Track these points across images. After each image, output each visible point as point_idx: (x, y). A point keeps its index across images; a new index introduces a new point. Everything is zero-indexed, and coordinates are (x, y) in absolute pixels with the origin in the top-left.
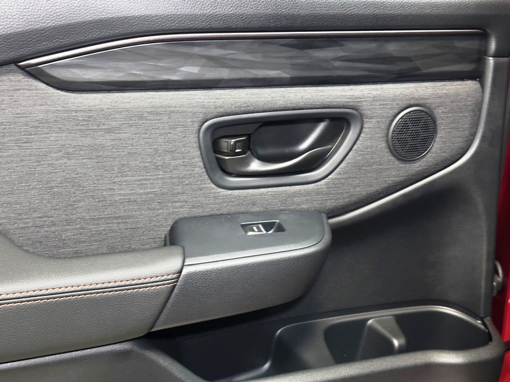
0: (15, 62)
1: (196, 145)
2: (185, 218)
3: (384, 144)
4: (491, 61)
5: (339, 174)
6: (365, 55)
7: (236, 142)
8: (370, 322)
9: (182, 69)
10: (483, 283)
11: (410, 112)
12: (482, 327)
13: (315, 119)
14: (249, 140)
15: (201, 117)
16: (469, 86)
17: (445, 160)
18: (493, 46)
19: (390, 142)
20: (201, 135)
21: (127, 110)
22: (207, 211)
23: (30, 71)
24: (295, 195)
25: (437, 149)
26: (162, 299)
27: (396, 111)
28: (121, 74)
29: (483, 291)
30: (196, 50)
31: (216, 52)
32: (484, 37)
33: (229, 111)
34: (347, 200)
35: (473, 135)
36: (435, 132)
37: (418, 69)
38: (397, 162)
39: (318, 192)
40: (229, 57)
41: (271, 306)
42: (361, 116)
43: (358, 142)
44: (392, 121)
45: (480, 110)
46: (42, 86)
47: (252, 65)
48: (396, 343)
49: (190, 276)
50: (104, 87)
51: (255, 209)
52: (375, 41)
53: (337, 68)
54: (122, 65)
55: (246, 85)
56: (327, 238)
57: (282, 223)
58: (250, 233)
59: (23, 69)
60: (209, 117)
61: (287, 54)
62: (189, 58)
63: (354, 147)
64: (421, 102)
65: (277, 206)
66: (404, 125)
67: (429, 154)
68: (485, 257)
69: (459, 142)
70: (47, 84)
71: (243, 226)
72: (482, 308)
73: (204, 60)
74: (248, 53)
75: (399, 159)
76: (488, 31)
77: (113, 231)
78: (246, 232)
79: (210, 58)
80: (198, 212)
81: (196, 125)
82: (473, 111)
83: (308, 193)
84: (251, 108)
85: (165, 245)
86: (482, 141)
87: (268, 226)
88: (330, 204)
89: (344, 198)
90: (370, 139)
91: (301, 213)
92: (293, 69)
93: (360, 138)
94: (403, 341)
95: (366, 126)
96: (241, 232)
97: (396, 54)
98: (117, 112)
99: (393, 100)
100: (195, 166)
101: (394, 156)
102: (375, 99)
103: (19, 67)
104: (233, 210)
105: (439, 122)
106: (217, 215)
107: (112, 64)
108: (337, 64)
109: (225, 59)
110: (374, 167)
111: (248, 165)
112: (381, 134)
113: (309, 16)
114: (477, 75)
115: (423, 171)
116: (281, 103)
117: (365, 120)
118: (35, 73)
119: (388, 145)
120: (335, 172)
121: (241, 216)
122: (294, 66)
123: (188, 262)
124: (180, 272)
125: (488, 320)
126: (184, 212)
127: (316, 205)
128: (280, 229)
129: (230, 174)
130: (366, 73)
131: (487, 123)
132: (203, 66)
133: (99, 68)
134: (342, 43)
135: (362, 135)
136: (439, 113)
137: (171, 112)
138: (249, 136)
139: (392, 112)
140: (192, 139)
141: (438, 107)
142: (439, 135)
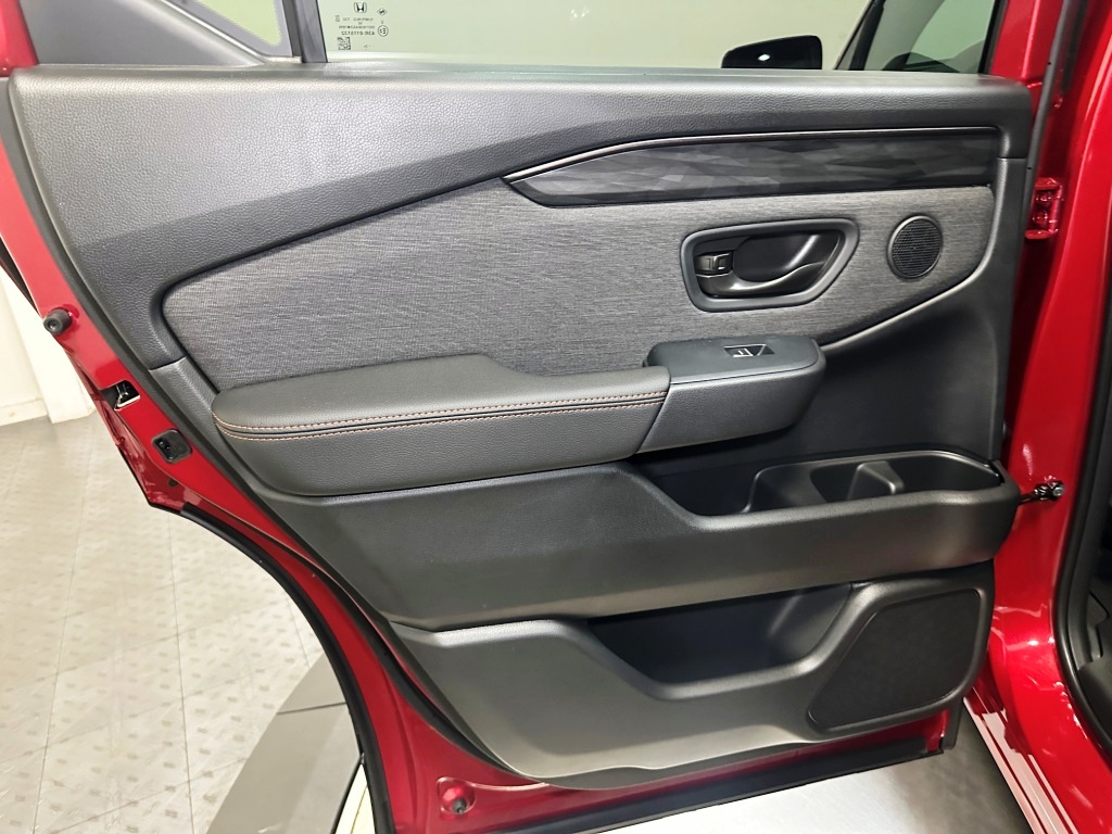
0: (500, 175)
1: (677, 262)
2: (665, 343)
3: (883, 260)
4: (1004, 163)
5: (832, 293)
6: (862, 158)
7: (719, 259)
8: (860, 467)
9: (666, 178)
10: (992, 421)
11: (912, 222)
12: (991, 471)
13: (806, 231)
14: (731, 257)
15: (683, 231)
16: (979, 192)
17: (952, 278)
18: (1007, 145)
19: (890, 255)
20: (683, 251)
21: (609, 224)
22: (686, 336)
23: (516, 186)
24: (780, 318)
25: (944, 264)
26: (647, 421)
27: (898, 221)
28: (602, 186)
29: (992, 430)
30: (679, 156)
31: (701, 158)
32: (997, 136)
33: (713, 223)
34: (840, 324)
35: (984, 249)
36: (940, 245)
37: (921, 173)
38: (898, 281)
39: (806, 315)
40: (714, 163)
41: (761, 432)
42: (858, 225)
43: (854, 257)
44: (893, 232)
45: (992, 220)
46: (526, 201)
47: (738, 171)
48: (893, 487)
49: (678, 394)
50: (587, 201)
51: (738, 334)
52: (873, 142)
53: (831, 173)
54: (603, 175)
55: (731, 194)
56: (821, 361)
57: (770, 347)
58: (736, 356)
59: (508, 183)
60: (692, 230)
61: (776, 158)
62: (670, 166)
63: (850, 263)
64: (924, 210)
65: (763, 331)
66: (906, 237)
67: (933, 271)
68: (995, 392)
69: (967, 257)
70: (530, 199)
71: (727, 349)
72: (990, 450)
73: (687, 167)
74: (734, 158)
75: (899, 277)
76: (1001, 128)
77: (591, 356)
78: (732, 355)
79: (692, 165)
80: (676, 336)
81: (678, 240)
82: (983, 220)
83: (796, 316)
84: (737, 220)
85: (644, 366)
86: (993, 256)
87: (754, 350)
88: (821, 328)
89: (837, 322)
90: (867, 252)
91: (789, 338)
92: (783, 175)
93: (857, 253)
94: (901, 485)
95: (862, 238)
96: (727, 355)
97: (897, 157)
98: (598, 226)
99: (894, 208)
100: (676, 286)
101: (894, 273)
102: (873, 207)
103: (504, 180)
104: (714, 334)
105: (945, 233)
106: (697, 340)
107: (595, 175)
108: (831, 168)
109: (712, 165)
110: (872, 285)
111: (731, 285)
112: (879, 248)
113: (802, 113)
114: (988, 180)
115: (926, 291)
116: (769, 213)
117: (863, 231)
118: (519, 189)
119: (888, 260)
120: (829, 291)
121: (724, 341)
122: (784, 172)
123: (674, 381)
124: (667, 391)
125: (997, 464)
126: (664, 337)
127: (806, 330)
128: (768, 351)
129: (711, 296)
130: (864, 178)
131: (1000, 234)
132: (686, 174)
133: (581, 180)
134: (838, 144)
135: (859, 248)
136: (945, 223)
137: (651, 226)
138: (732, 251)
139: (893, 222)
140: (673, 254)
141: (944, 215)
142: (944, 249)
